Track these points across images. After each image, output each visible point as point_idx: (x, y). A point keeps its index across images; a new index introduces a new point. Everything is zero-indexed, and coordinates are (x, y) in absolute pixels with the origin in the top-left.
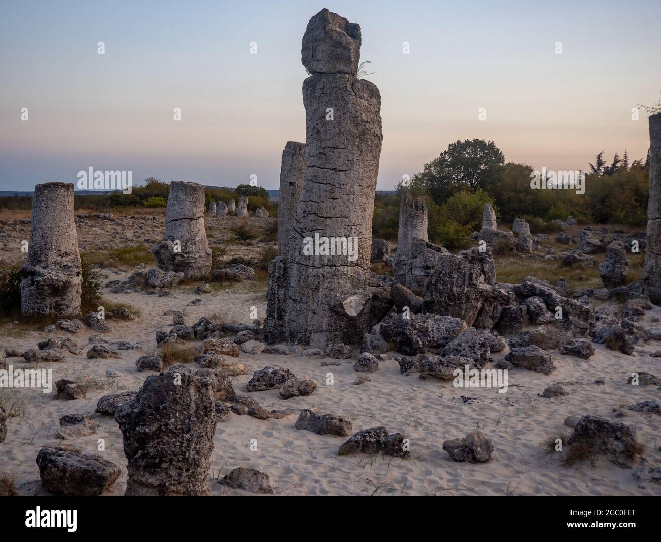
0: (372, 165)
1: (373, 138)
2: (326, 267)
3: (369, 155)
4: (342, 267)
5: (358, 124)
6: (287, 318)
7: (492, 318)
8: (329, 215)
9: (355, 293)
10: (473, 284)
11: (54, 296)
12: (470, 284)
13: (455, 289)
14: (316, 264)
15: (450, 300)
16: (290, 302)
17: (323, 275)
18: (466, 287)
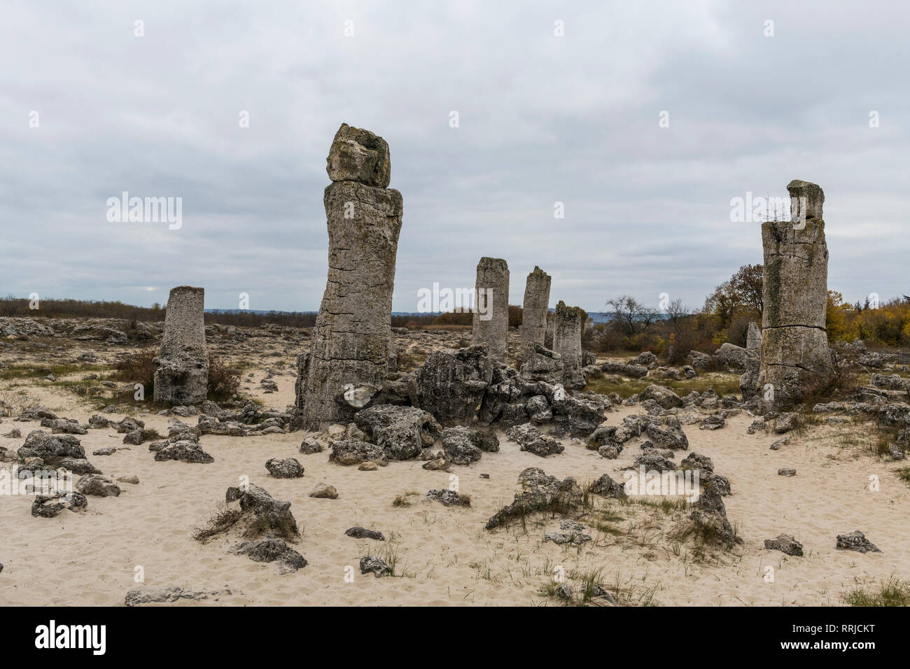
0: (378, 266)
1: (377, 240)
2: (333, 360)
3: (375, 256)
4: (348, 361)
5: (360, 227)
6: (305, 407)
7: (493, 413)
8: (336, 312)
9: (361, 386)
10: (457, 380)
11: (176, 385)
12: (454, 380)
13: (438, 383)
14: (326, 357)
15: (436, 394)
16: (308, 392)
17: (330, 367)
18: (449, 382)
